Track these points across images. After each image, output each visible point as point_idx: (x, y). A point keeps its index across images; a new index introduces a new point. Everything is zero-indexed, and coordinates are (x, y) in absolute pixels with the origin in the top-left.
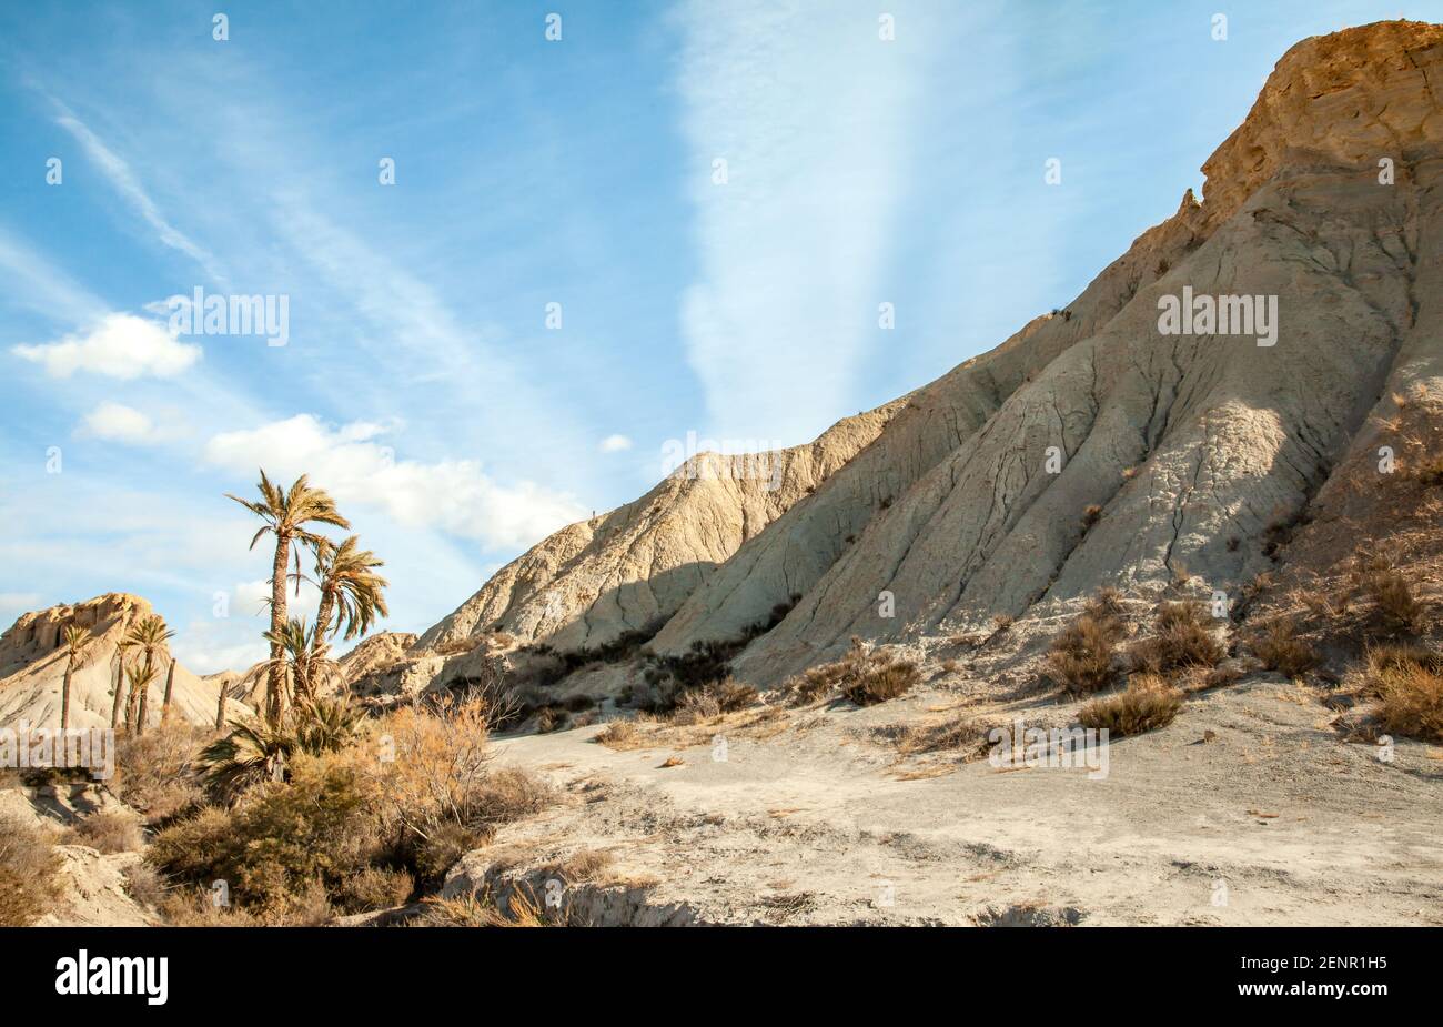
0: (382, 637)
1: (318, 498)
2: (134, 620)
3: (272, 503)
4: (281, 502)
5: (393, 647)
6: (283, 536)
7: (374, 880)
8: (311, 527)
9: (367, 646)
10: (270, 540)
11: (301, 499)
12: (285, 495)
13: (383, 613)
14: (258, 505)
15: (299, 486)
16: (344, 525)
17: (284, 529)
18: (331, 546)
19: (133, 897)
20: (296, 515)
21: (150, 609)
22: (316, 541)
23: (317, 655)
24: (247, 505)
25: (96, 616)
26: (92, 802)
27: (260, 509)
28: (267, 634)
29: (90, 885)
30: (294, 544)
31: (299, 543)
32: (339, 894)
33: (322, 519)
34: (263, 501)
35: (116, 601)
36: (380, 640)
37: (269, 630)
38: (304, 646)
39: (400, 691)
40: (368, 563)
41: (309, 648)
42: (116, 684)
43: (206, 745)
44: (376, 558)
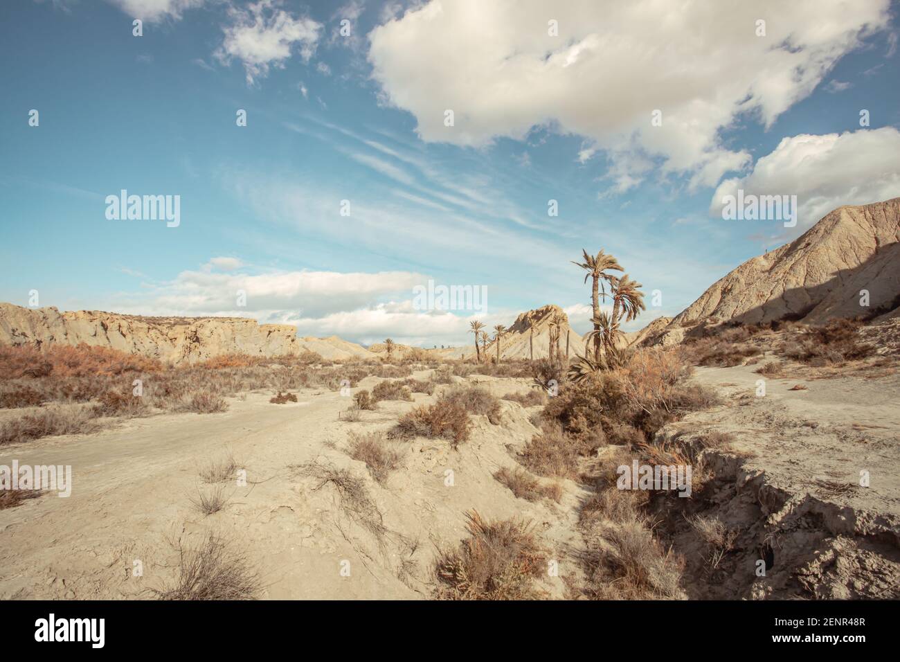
1: (609, 259)
2: (555, 315)
3: (589, 263)
4: (594, 262)
6: (595, 277)
8: (608, 272)
10: (591, 279)
11: (601, 260)
12: (595, 259)
13: (644, 309)
14: (584, 265)
15: (601, 255)
16: (622, 270)
17: (595, 274)
18: (617, 279)
19: (532, 423)
20: (600, 267)
22: (610, 278)
23: (614, 328)
24: (580, 265)
25: (543, 315)
27: (585, 266)
28: (591, 320)
29: (516, 417)
30: (601, 280)
31: (603, 279)
33: (612, 268)
34: (586, 263)
35: (550, 308)
37: (593, 318)
38: (607, 324)
40: (634, 286)
41: (609, 325)
44: (638, 283)
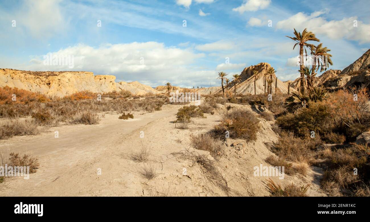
0: (330, 71)
1: (310, 34)
2: (267, 69)
3: (298, 37)
4: (300, 36)
5: (334, 74)
6: (301, 45)
7: (333, 136)
8: (309, 42)
9: (326, 74)
10: (298, 47)
11: (305, 35)
12: (301, 35)
13: (331, 64)
14: (294, 38)
15: (305, 32)
16: (318, 41)
17: (301, 44)
18: (315, 47)
19: (274, 131)
20: (304, 39)
21: (270, 66)
22: (311, 46)
23: (313, 76)
24: (292, 38)
25: (259, 68)
26: (263, 109)
27: (295, 39)
28: (299, 71)
29: (265, 127)
30: (305, 47)
31: (306, 47)
32: (323, 138)
33: (311, 40)
34: (295, 37)
35: (263, 65)
36: (330, 72)
37: (300, 70)
38: (309, 74)
39: (337, 86)
40: (326, 50)
41: (311, 74)
42: (265, 83)
43: (286, 98)
44: (328, 49)
